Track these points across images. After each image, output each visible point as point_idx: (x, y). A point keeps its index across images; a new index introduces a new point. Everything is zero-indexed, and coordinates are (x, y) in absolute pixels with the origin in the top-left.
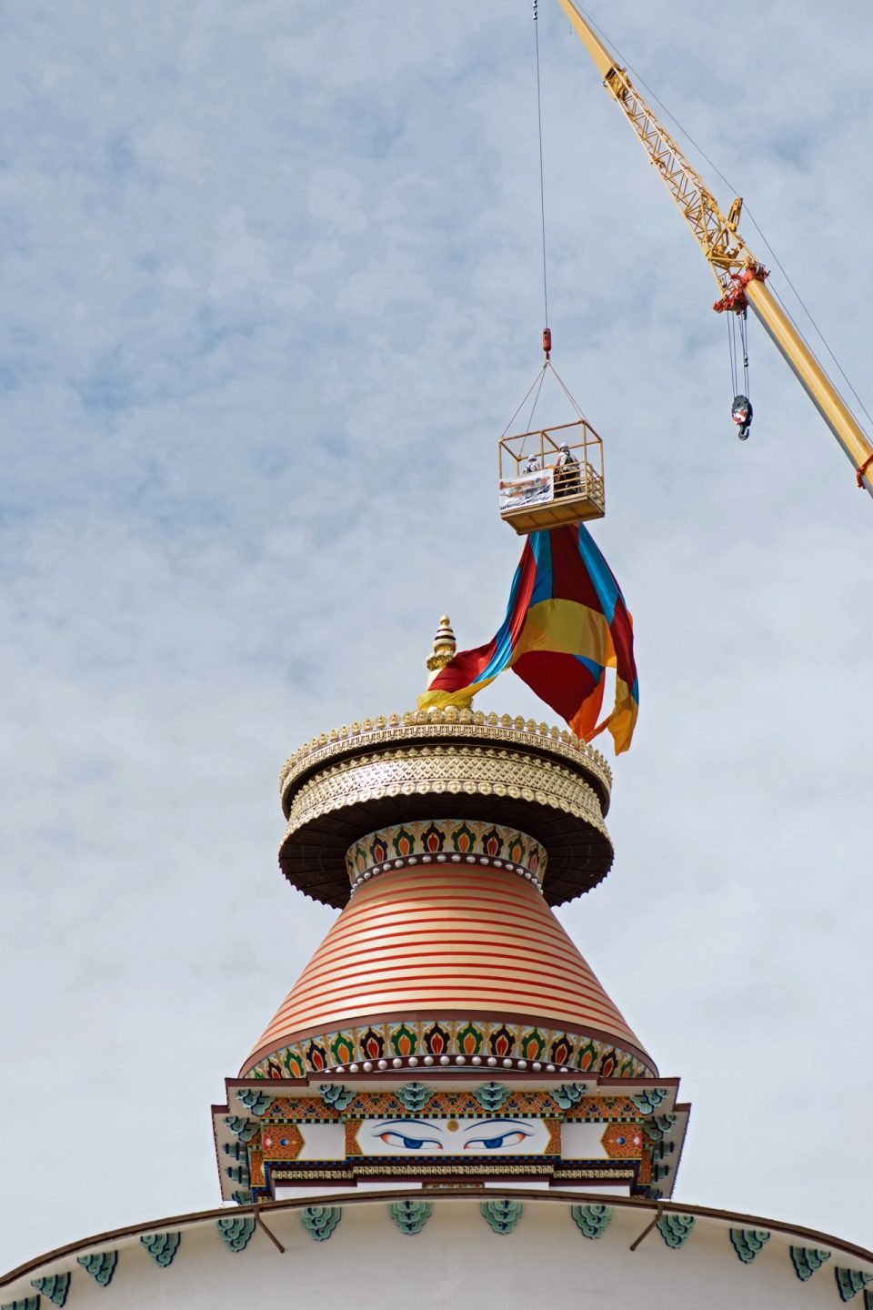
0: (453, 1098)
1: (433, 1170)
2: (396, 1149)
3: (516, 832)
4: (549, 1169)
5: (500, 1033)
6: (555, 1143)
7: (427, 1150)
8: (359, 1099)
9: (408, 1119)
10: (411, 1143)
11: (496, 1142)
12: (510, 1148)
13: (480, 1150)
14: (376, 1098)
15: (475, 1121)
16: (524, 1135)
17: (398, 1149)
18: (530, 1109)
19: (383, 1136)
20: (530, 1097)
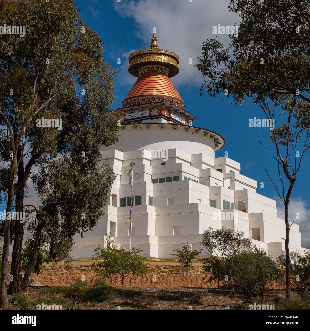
0: (137, 109)
1: (135, 120)
2: (130, 118)
3: (161, 66)
4: (150, 117)
5: (153, 98)
6: (150, 113)
7: (134, 117)
8: (125, 111)
9: (132, 113)
10: (132, 116)
11: (142, 115)
12: (144, 115)
13: (141, 116)
14: (127, 111)
15: (140, 112)
16: (146, 113)
17: (131, 118)
18: (147, 109)
19: (129, 116)
20: (146, 107)
